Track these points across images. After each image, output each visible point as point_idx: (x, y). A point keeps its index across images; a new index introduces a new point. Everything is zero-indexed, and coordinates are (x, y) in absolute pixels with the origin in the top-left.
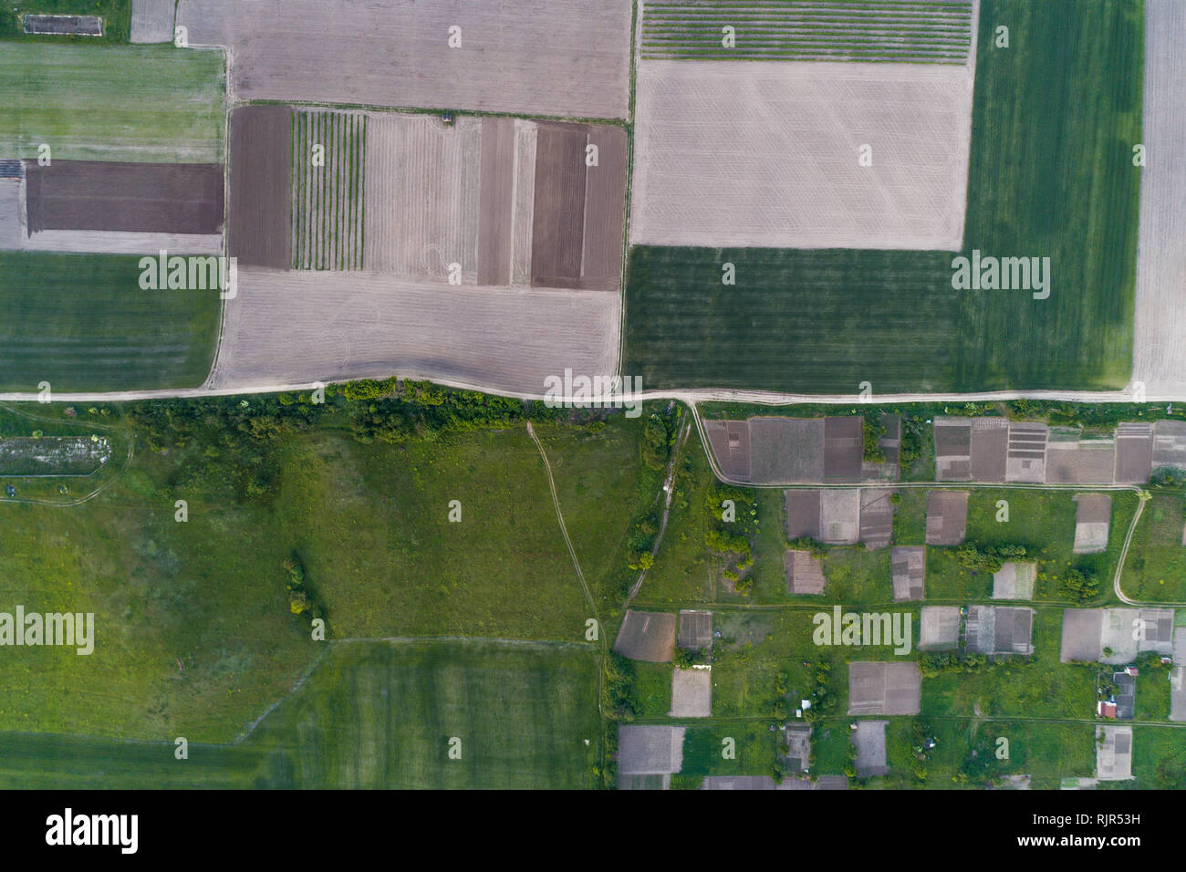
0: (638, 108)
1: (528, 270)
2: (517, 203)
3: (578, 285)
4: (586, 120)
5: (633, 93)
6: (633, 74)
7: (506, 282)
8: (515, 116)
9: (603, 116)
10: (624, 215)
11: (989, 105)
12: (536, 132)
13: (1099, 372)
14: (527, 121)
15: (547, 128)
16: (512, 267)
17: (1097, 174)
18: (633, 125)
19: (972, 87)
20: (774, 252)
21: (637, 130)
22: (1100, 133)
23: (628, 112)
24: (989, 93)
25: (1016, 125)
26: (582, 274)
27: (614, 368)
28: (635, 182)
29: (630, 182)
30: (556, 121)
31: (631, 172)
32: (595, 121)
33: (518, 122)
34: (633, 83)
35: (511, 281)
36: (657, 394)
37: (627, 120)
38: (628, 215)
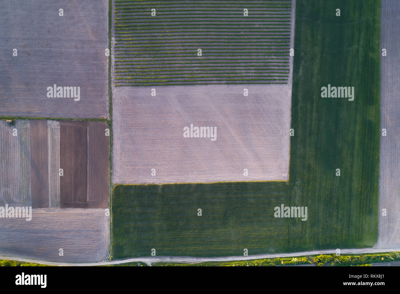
0: (114, 112)
1: (58, 200)
2: (51, 165)
3: (85, 205)
4: (86, 120)
5: (111, 104)
6: (110, 94)
7: (48, 206)
8: (48, 119)
9: (95, 117)
10: (109, 169)
11: (300, 104)
12: (59, 127)
13: (360, 239)
14: (54, 121)
15: (67, 124)
16: (50, 198)
17: (357, 139)
18: (111, 121)
19: (291, 94)
20: (189, 186)
21: (114, 124)
22: (358, 117)
23: (108, 114)
24: (300, 98)
25: (315, 114)
26: (88, 200)
27: (107, 248)
28: (114, 151)
29: (111, 151)
30: (70, 120)
31: (112, 145)
32: (91, 120)
33: (49, 122)
34: (111, 99)
35: (50, 205)
36: (131, 260)
37: (108, 119)
38: (111, 168)
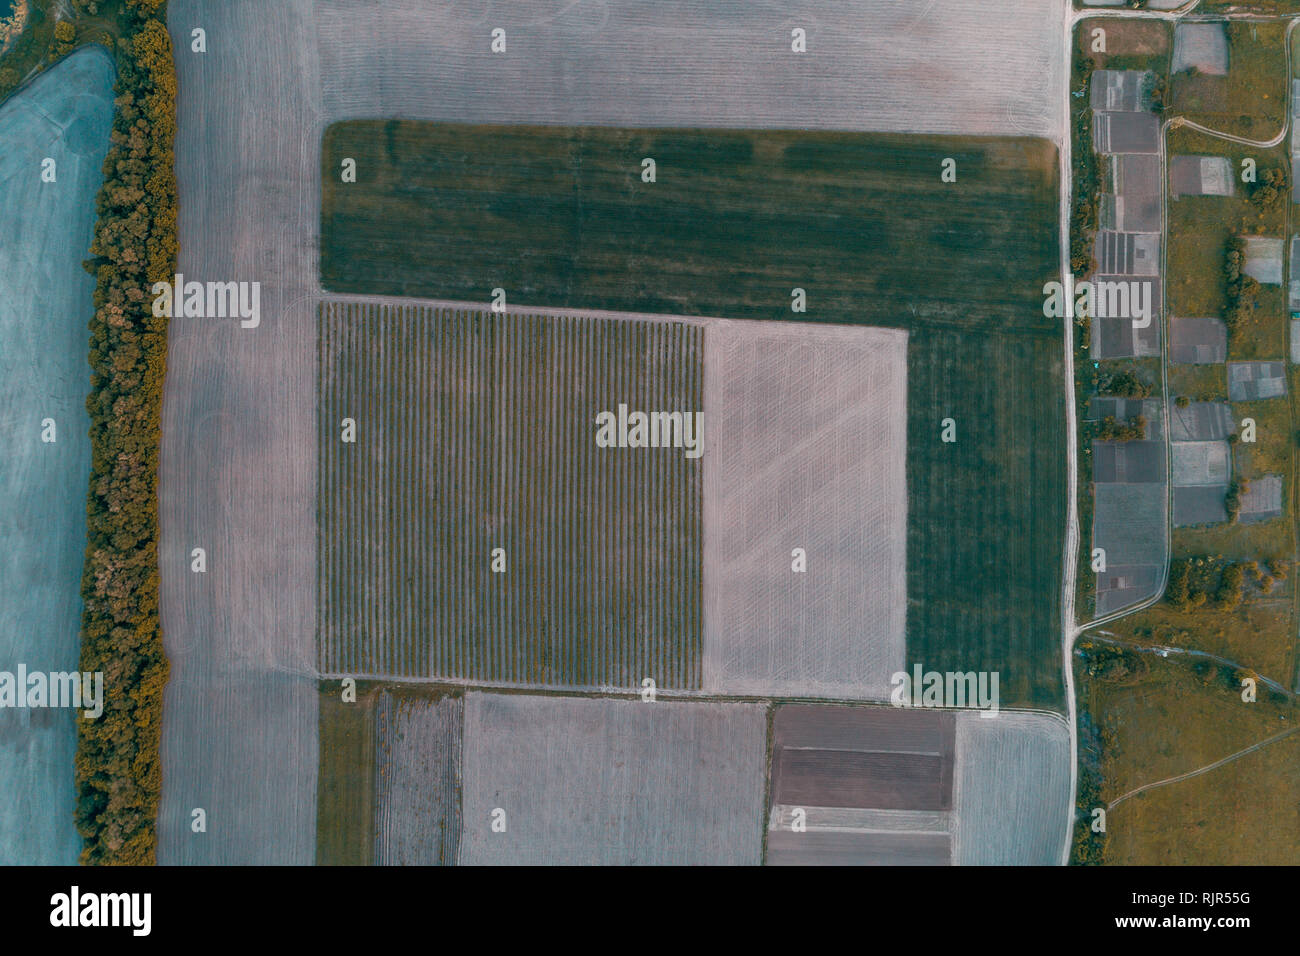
0: (755, 693)
1: (934, 815)
2: (860, 827)
3: (950, 759)
4: (769, 750)
5: (738, 698)
6: (718, 699)
7: (947, 839)
8: (765, 829)
9: (764, 732)
10: (872, 707)
11: (747, 301)
12: (783, 806)
13: (1040, 175)
14: (772, 816)
15: (778, 794)
16: (931, 833)
17: (822, 179)
18: (772, 698)
19: (727, 320)
20: (912, 542)
21: (779, 693)
22: (777, 176)
23: (759, 704)
24: (734, 301)
25: (769, 271)
26: (937, 754)
27: (1040, 718)
28: (836, 695)
29: (835, 701)
30: (770, 785)
31: (825, 700)
32: (769, 740)
33: (772, 827)
34: (728, 698)
35: (945, 833)
36: (1067, 669)
37: (768, 705)
38: (872, 703)
